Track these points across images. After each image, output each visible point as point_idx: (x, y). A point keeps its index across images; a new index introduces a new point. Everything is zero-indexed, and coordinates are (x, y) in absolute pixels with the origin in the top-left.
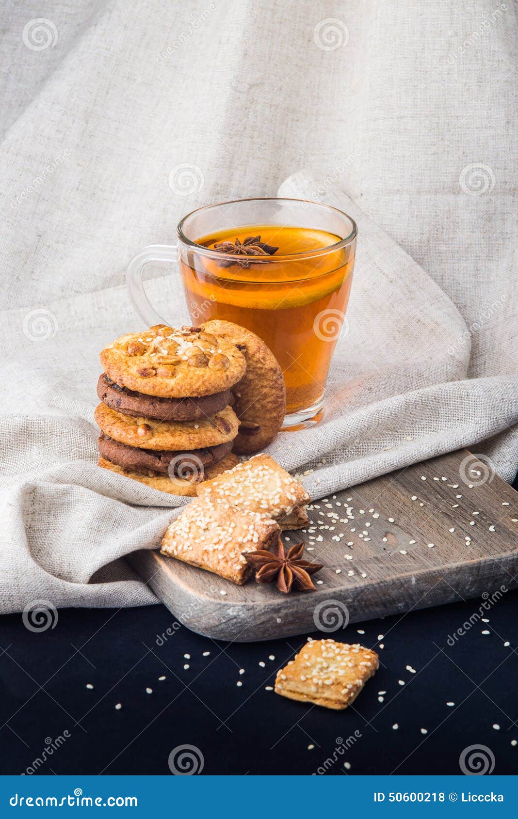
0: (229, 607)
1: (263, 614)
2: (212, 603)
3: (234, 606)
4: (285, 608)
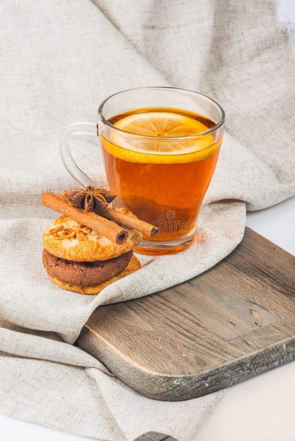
0: (174, 379)
1: (197, 382)
2: (162, 377)
3: (178, 378)
4: (210, 376)
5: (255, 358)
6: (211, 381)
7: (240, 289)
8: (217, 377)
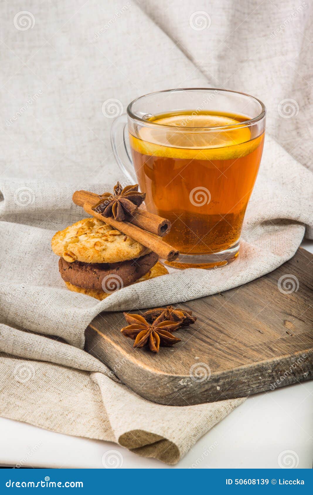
0: (180, 378)
1: (207, 383)
2: (166, 376)
3: (184, 378)
4: (223, 378)
5: (278, 364)
6: (224, 384)
7: (278, 302)
8: (231, 381)
